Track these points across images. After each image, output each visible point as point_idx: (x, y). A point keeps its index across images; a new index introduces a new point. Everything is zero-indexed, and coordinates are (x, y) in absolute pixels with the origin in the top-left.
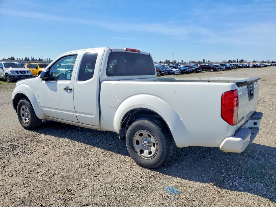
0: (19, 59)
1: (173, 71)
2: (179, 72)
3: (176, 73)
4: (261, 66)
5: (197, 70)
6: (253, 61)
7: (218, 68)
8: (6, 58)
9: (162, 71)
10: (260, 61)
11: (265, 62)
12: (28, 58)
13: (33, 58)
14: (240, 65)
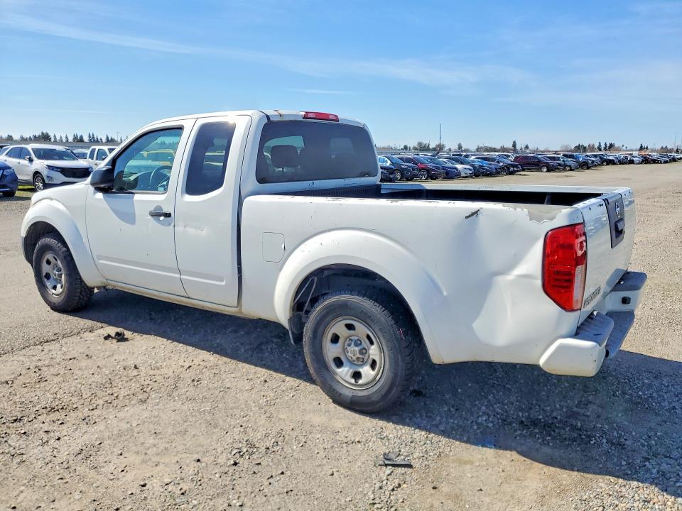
0: (58, 138)
1: (456, 169)
2: (471, 172)
3: (463, 175)
4: (663, 160)
5: (512, 169)
6: (639, 147)
7: (560, 165)
8: (26, 136)
9: (433, 170)
10: (658, 147)
11: (671, 151)
12: (81, 137)
13: (93, 135)
14: (611, 156)
